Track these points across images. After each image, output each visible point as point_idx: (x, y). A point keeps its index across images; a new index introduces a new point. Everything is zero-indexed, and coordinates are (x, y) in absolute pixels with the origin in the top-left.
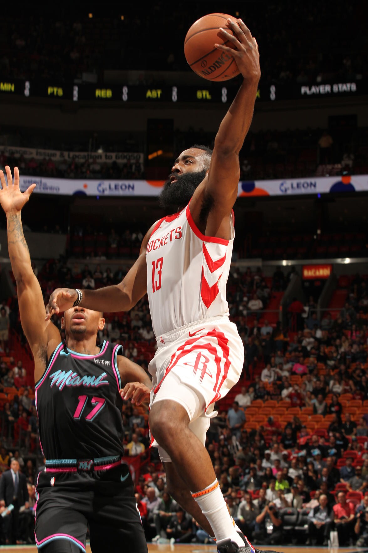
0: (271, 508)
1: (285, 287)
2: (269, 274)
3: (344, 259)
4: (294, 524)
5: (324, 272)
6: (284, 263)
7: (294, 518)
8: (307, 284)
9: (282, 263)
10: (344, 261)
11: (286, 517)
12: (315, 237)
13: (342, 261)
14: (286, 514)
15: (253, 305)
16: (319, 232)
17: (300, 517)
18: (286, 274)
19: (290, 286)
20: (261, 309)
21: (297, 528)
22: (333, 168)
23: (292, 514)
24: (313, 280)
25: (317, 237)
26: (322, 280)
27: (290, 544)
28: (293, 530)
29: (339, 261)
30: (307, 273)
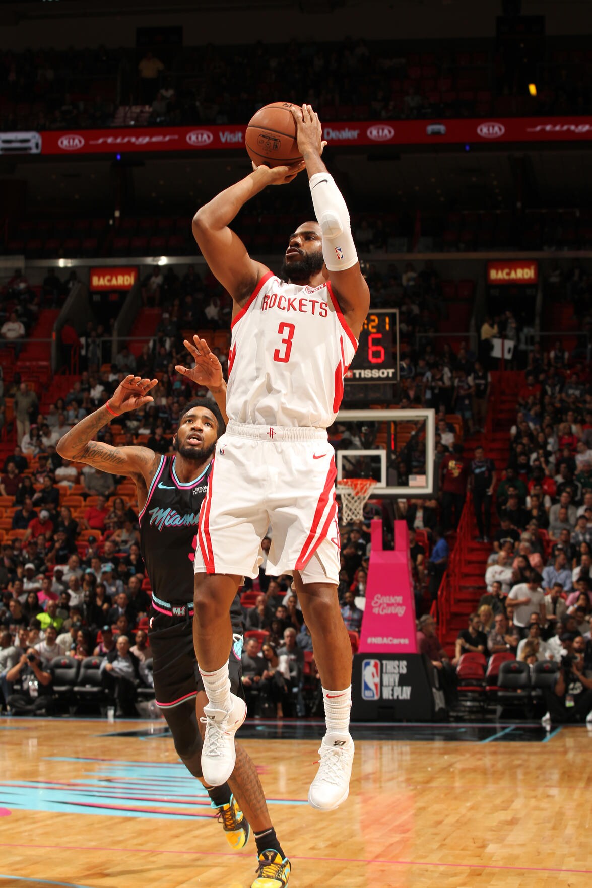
0: (32, 658)
1: (60, 303)
2: (37, 280)
3: (156, 259)
4: (73, 683)
5: (125, 280)
6: (62, 263)
7: (72, 672)
8: (97, 298)
9: (58, 263)
10: (158, 261)
11: (59, 671)
12: (111, 222)
13: (153, 261)
14: (59, 666)
15: (9, 330)
16: (117, 214)
17: (82, 671)
18: (63, 280)
19: (70, 301)
20: (22, 337)
21: (76, 689)
22: (142, 112)
23: (68, 666)
24: (105, 292)
25: (114, 222)
26: (122, 291)
27: (66, 715)
28: (71, 691)
29: (149, 261)
30: (98, 281)
